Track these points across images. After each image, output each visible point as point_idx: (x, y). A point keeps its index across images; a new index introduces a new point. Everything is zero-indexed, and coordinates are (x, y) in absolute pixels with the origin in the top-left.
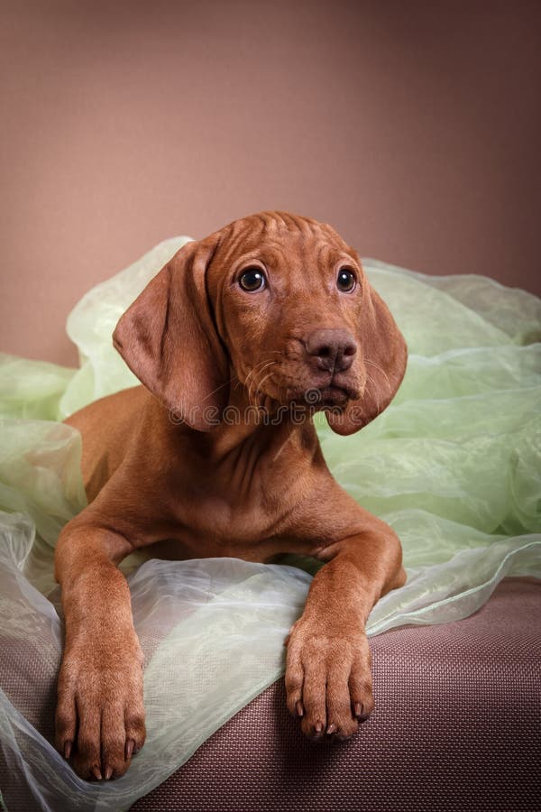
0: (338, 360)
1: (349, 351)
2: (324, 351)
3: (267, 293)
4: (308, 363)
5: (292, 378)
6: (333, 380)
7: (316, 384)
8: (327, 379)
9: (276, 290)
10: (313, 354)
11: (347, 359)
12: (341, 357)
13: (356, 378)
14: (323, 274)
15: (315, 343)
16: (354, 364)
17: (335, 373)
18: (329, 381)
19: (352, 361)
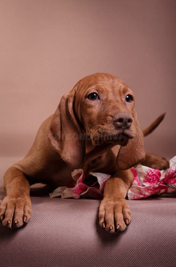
0: (126, 124)
1: (130, 121)
2: (121, 120)
3: (99, 101)
4: (114, 124)
5: (107, 130)
6: (123, 132)
7: (117, 132)
8: (120, 131)
9: (102, 100)
10: (116, 121)
11: (129, 124)
12: (127, 123)
13: (132, 131)
14: (121, 95)
15: (117, 117)
16: (132, 126)
17: (124, 129)
18: (122, 132)
19: (131, 125)
